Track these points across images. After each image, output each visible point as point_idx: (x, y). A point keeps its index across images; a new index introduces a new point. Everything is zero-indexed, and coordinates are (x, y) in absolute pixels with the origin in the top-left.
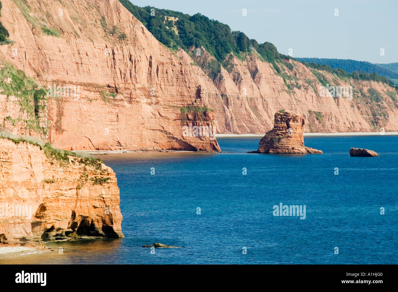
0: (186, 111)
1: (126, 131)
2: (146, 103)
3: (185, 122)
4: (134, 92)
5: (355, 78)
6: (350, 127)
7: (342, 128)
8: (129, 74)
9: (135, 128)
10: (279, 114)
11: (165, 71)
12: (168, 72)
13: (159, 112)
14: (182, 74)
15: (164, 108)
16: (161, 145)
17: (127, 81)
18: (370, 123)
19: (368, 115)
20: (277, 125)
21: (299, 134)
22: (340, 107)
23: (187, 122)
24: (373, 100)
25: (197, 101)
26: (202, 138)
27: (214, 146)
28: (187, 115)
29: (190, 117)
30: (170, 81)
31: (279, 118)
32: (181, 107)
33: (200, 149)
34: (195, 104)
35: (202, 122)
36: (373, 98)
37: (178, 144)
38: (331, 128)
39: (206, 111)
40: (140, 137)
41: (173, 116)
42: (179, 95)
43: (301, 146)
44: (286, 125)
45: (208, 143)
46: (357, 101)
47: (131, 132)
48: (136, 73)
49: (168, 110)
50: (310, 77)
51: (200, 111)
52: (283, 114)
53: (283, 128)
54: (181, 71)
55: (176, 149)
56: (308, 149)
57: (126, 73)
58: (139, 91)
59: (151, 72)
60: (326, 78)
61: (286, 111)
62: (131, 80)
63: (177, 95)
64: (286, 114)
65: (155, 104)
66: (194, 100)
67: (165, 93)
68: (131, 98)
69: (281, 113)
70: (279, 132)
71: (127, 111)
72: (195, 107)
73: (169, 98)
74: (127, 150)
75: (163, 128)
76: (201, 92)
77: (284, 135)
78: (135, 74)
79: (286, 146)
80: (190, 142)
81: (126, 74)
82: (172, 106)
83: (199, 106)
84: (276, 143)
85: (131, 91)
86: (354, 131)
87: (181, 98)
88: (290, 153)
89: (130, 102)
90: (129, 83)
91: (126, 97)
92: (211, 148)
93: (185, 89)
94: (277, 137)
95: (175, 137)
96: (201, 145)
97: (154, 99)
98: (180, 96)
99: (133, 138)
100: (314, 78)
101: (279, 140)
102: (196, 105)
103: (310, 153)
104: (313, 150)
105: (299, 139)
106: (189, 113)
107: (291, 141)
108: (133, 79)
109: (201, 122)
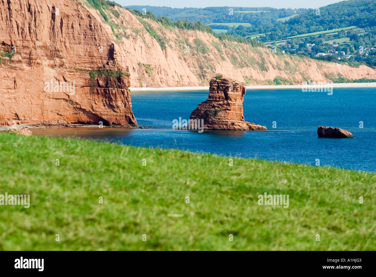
0: (96, 75)
1: (25, 100)
2: (49, 65)
3: (95, 89)
4: (34, 52)
5: (180, 27)
6: (178, 81)
7: (171, 82)
8: (28, 29)
9: (36, 97)
10: (216, 81)
11: (70, 26)
12: (74, 26)
13: (63, 77)
14: (91, 29)
15: (69, 72)
16: (65, 118)
17: (25, 37)
18: (197, 76)
19: (195, 68)
20: (212, 94)
21: (239, 105)
22: (169, 58)
23: (97, 90)
24: (199, 52)
25: (109, 63)
26: (116, 110)
27: (130, 119)
28: (97, 80)
29: (101, 82)
30: (76, 38)
31: (216, 86)
32: (89, 71)
33: (113, 123)
34: (107, 67)
35: (116, 89)
36: (199, 49)
37: (86, 117)
38: (161, 82)
39: (120, 76)
40: (41, 108)
41: (81, 82)
42: (87, 55)
43: (241, 121)
44: (223, 95)
45: (122, 116)
46: (183, 52)
47: (30, 102)
48: (36, 28)
49: (74, 75)
50: (137, 26)
51: (113, 76)
52: (220, 81)
53: (219, 98)
54: (90, 26)
55: (83, 123)
56: (250, 124)
57: (24, 27)
58: (40, 50)
59: (54, 26)
60: (152, 27)
61: (223, 78)
62: (30, 36)
63: (85, 56)
64: (224, 81)
65: (59, 67)
66: (105, 62)
67: (71, 52)
68: (30, 59)
69: (218, 80)
70: (215, 104)
71: (26, 75)
72: (107, 71)
73: (75, 59)
74: (25, 124)
75: (69, 97)
76: (115, 53)
77: (221, 107)
78: (34, 28)
79: (224, 120)
80: (101, 114)
81: (25, 29)
82: (79, 69)
83: (111, 69)
84: (212, 117)
85: (30, 50)
86: (183, 85)
87: (90, 60)
88: (229, 130)
89: (29, 64)
90: (28, 41)
91: (24, 58)
92: (126, 121)
93: (94, 48)
94: (213, 109)
95: (83, 107)
96: (114, 118)
97: (57, 60)
98: (89, 57)
99: (33, 110)
100: (141, 27)
101: (216, 113)
102: (108, 69)
103: (253, 130)
104: (256, 125)
105: (239, 112)
106: (100, 78)
107: (230, 115)
108: (33, 35)
109: (114, 89)
